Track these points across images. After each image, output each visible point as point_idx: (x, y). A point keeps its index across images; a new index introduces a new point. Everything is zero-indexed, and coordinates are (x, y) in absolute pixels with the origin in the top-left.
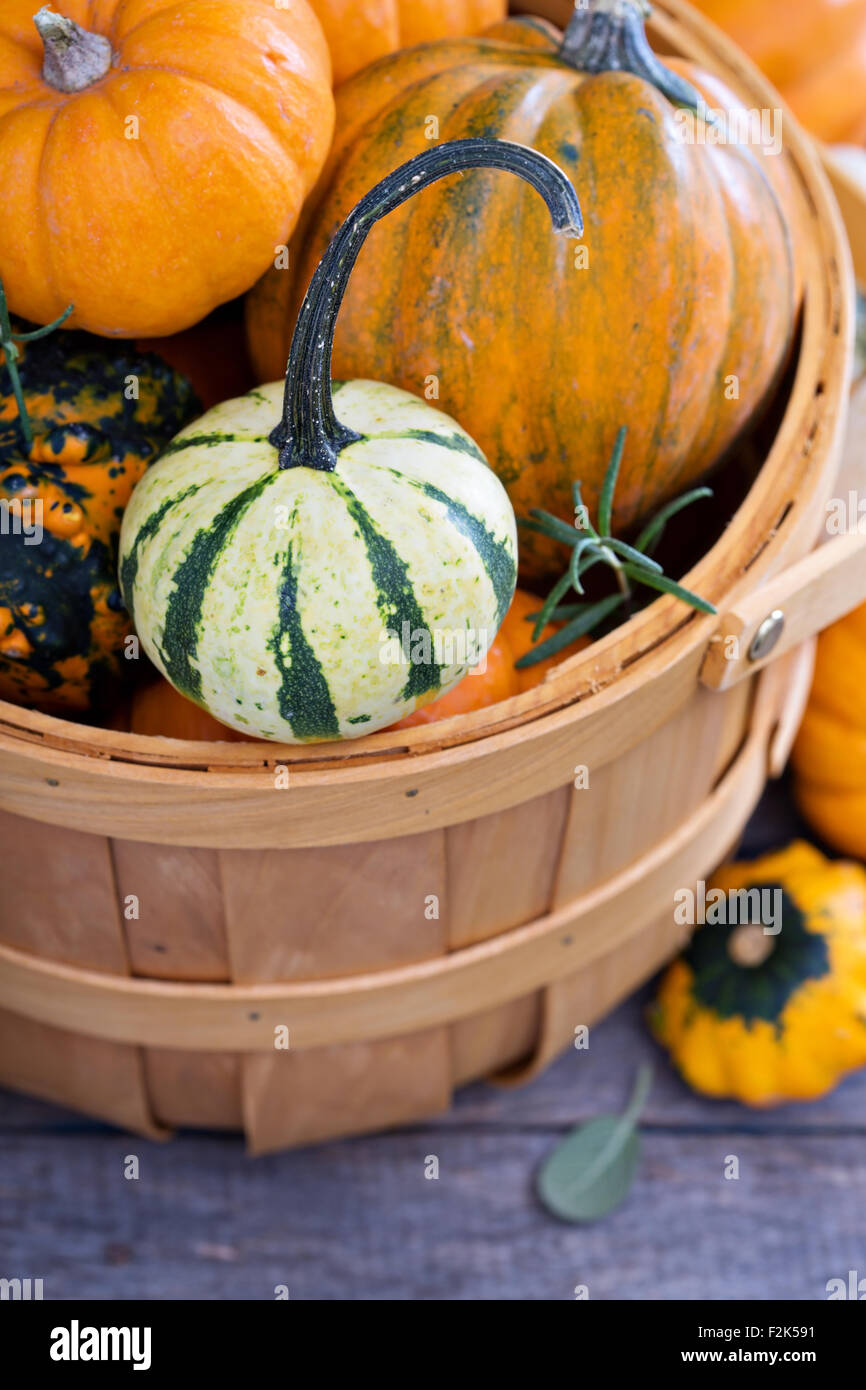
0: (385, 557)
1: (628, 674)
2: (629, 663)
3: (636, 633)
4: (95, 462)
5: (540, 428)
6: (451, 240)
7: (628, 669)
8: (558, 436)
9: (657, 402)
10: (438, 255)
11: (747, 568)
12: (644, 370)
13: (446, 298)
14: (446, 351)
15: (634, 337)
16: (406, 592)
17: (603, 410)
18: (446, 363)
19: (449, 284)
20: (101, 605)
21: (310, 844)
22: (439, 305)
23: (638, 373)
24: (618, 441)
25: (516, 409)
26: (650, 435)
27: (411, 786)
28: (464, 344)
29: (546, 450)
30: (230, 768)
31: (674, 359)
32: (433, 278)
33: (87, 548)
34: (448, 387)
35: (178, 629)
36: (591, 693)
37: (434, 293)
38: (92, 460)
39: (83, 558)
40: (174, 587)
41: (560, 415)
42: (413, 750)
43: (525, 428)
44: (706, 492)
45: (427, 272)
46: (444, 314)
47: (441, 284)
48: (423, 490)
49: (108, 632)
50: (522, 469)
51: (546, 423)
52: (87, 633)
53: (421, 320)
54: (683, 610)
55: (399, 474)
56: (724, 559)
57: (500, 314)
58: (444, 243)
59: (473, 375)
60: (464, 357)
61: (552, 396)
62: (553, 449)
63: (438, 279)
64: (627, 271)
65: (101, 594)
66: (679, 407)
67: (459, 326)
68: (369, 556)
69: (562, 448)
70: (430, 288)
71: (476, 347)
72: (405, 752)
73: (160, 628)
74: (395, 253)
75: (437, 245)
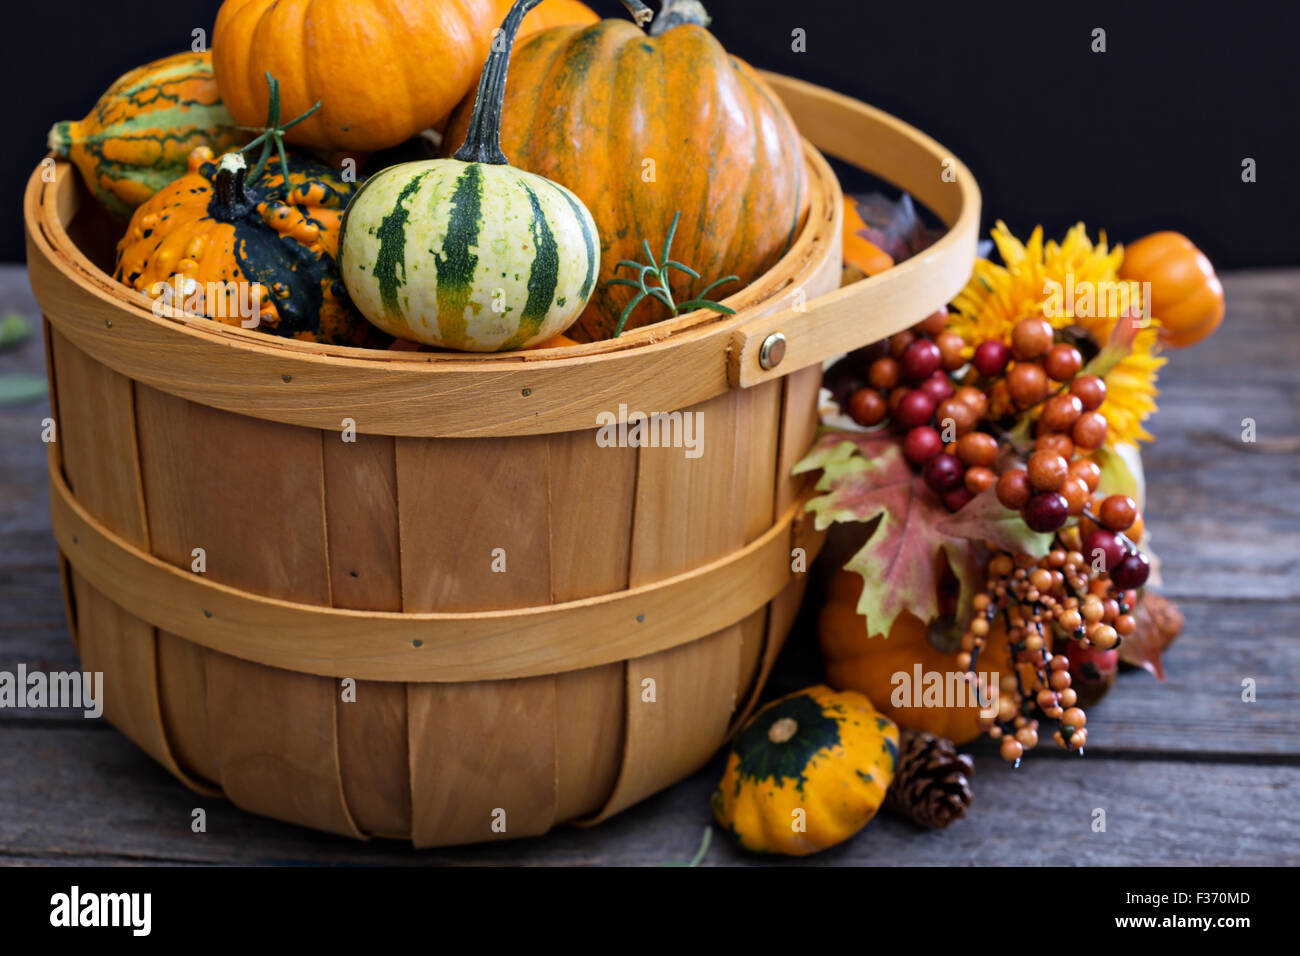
1: (675, 337)
2: (675, 333)
3: (681, 322)
4: (329, 207)
5: (624, 210)
6: (568, 84)
7: (676, 335)
8: (635, 217)
9: (700, 194)
10: (559, 94)
12: (692, 169)
13: (564, 117)
14: (562, 151)
15: (685, 148)
17: (664, 200)
18: (562, 160)
19: (565, 108)
20: (327, 293)
21: (457, 435)
22: (558, 122)
23: (688, 172)
24: (675, 218)
25: (607, 195)
26: (696, 219)
27: (526, 382)
28: (573, 146)
29: (627, 227)
30: (405, 361)
31: (711, 165)
32: (555, 107)
33: (320, 254)
34: (563, 174)
36: (649, 343)
37: (555, 116)
38: (325, 205)
39: (317, 260)
41: (636, 199)
42: (527, 358)
43: (613, 210)
44: (736, 277)
45: (552, 104)
46: (562, 128)
47: (561, 109)
49: (331, 316)
50: (611, 242)
51: (627, 205)
52: (317, 317)
53: (547, 134)
54: (714, 314)
57: (598, 130)
58: (564, 86)
59: (580, 167)
60: (574, 154)
61: (632, 184)
62: (632, 226)
63: (559, 107)
64: (682, 107)
65: (328, 284)
66: (716, 205)
67: (572, 134)
69: (638, 225)
70: (553, 113)
71: (582, 149)
72: (523, 359)
74: (533, 102)
75: (559, 88)
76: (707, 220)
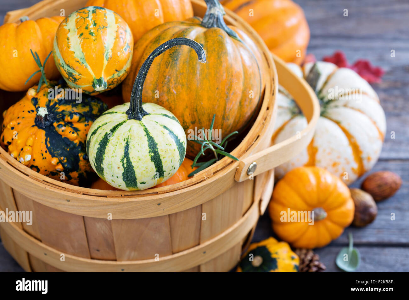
0: (152, 141)
1: (215, 175)
2: (215, 173)
3: (217, 166)
4: (81, 122)
5: (194, 115)
6: (171, 66)
7: (215, 174)
8: (198, 117)
9: (223, 108)
10: (167, 70)
11: (246, 151)
12: (219, 100)
13: (169, 81)
14: (169, 94)
15: (217, 91)
16: (156, 150)
17: (209, 110)
18: (169, 97)
19: (170, 78)
20: (81, 158)
21: (134, 218)
22: (167, 83)
23: (218, 101)
24: (213, 118)
25: (187, 110)
26: (222, 117)
27: (159, 202)
28: (174, 93)
29: (195, 120)
30: (113, 197)
31: (227, 97)
32: (166, 76)
33: (78, 143)
34: (170, 104)
35: (99, 157)
36: (205, 180)
37: (166, 80)
38: (80, 121)
39: (77, 146)
40: (99, 146)
41: (198, 111)
42: (159, 193)
43: (190, 115)
44: (237, 132)
45: (165, 75)
46: (169, 85)
47: (168, 77)
48: (163, 127)
49: (83, 165)
50: (189, 126)
51: (195, 113)
52: (78, 166)
53: (163, 87)
54: (230, 160)
55: (157, 123)
56: (241, 148)
57: (183, 85)
58: (169, 67)
59: (176, 100)
60: (174, 96)
61: (196, 106)
62: (197, 120)
63: (167, 76)
64: (215, 74)
65: (81, 155)
66: (229, 110)
67: (173, 88)
68: (148, 141)
69: (199, 120)
70: (165, 79)
71: (177, 93)
72: (157, 193)
73: (95, 157)
74: (157, 70)
75: (167, 68)
76: (226, 116)
